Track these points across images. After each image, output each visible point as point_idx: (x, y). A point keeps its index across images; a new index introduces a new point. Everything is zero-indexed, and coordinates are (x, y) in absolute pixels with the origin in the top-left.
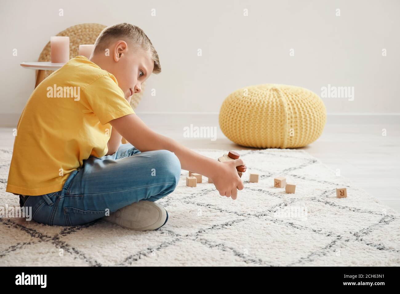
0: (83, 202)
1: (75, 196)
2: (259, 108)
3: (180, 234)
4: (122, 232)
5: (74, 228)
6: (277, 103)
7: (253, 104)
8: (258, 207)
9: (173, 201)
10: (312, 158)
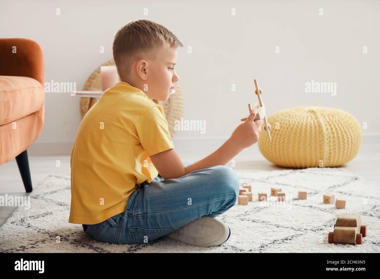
0: (147, 222)
1: (138, 216)
2: (298, 129)
3: (244, 249)
4: (187, 248)
5: (139, 246)
6: (315, 124)
7: (291, 126)
8: (313, 223)
9: (228, 218)
10: (353, 175)
